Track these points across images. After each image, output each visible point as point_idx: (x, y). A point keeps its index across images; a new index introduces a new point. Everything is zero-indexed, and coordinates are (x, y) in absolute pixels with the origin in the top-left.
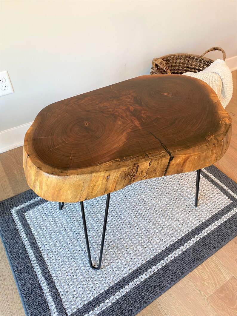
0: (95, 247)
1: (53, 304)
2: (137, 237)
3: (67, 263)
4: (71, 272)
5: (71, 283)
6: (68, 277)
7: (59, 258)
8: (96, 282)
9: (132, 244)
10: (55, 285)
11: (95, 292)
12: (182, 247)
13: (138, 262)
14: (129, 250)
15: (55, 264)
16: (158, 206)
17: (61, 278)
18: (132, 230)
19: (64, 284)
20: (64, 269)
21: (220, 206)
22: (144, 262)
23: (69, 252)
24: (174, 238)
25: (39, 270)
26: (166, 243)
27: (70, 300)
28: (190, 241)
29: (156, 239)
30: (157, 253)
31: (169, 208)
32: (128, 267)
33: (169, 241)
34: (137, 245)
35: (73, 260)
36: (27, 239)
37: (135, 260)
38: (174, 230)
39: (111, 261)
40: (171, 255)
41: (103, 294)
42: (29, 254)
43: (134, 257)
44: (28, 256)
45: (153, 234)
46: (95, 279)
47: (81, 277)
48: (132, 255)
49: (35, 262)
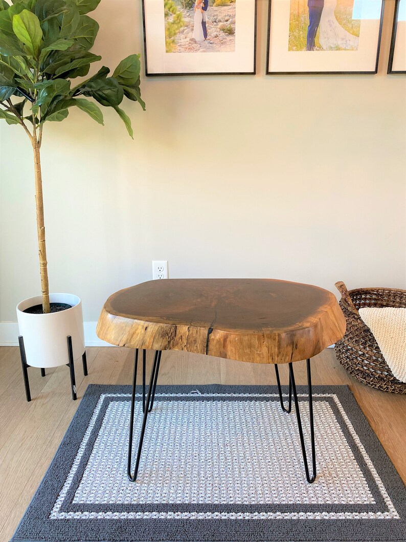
0: (148, 461)
1: (69, 485)
2: (202, 475)
3: (110, 461)
4: (108, 469)
5: (98, 479)
6: (100, 472)
7: (107, 452)
8: (121, 491)
9: (189, 479)
10: (84, 472)
11: (113, 499)
12: (248, 514)
13: (180, 499)
14: (180, 482)
15: (99, 455)
16: (256, 458)
17: (94, 469)
18: (202, 466)
19: (92, 475)
20: (103, 464)
21: (349, 499)
22: (187, 502)
23: (120, 452)
24: (246, 499)
25: (82, 452)
26: (232, 499)
27: (85, 492)
28: (264, 513)
29: (222, 488)
30: (210, 502)
31: (269, 466)
32: (164, 497)
33: (237, 498)
34: (194, 482)
35: (118, 460)
36: (94, 423)
37: (179, 495)
38: (253, 492)
39: (153, 482)
40: (226, 514)
41: (119, 505)
42: (85, 436)
43: (180, 491)
44: (83, 437)
45: (223, 482)
46: (122, 488)
47: (112, 479)
48: (179, 488)
49: (84, 444)
